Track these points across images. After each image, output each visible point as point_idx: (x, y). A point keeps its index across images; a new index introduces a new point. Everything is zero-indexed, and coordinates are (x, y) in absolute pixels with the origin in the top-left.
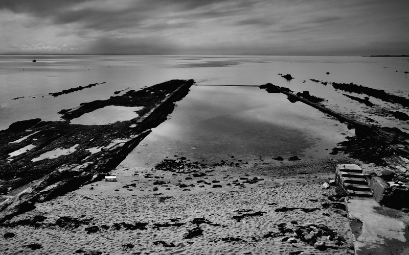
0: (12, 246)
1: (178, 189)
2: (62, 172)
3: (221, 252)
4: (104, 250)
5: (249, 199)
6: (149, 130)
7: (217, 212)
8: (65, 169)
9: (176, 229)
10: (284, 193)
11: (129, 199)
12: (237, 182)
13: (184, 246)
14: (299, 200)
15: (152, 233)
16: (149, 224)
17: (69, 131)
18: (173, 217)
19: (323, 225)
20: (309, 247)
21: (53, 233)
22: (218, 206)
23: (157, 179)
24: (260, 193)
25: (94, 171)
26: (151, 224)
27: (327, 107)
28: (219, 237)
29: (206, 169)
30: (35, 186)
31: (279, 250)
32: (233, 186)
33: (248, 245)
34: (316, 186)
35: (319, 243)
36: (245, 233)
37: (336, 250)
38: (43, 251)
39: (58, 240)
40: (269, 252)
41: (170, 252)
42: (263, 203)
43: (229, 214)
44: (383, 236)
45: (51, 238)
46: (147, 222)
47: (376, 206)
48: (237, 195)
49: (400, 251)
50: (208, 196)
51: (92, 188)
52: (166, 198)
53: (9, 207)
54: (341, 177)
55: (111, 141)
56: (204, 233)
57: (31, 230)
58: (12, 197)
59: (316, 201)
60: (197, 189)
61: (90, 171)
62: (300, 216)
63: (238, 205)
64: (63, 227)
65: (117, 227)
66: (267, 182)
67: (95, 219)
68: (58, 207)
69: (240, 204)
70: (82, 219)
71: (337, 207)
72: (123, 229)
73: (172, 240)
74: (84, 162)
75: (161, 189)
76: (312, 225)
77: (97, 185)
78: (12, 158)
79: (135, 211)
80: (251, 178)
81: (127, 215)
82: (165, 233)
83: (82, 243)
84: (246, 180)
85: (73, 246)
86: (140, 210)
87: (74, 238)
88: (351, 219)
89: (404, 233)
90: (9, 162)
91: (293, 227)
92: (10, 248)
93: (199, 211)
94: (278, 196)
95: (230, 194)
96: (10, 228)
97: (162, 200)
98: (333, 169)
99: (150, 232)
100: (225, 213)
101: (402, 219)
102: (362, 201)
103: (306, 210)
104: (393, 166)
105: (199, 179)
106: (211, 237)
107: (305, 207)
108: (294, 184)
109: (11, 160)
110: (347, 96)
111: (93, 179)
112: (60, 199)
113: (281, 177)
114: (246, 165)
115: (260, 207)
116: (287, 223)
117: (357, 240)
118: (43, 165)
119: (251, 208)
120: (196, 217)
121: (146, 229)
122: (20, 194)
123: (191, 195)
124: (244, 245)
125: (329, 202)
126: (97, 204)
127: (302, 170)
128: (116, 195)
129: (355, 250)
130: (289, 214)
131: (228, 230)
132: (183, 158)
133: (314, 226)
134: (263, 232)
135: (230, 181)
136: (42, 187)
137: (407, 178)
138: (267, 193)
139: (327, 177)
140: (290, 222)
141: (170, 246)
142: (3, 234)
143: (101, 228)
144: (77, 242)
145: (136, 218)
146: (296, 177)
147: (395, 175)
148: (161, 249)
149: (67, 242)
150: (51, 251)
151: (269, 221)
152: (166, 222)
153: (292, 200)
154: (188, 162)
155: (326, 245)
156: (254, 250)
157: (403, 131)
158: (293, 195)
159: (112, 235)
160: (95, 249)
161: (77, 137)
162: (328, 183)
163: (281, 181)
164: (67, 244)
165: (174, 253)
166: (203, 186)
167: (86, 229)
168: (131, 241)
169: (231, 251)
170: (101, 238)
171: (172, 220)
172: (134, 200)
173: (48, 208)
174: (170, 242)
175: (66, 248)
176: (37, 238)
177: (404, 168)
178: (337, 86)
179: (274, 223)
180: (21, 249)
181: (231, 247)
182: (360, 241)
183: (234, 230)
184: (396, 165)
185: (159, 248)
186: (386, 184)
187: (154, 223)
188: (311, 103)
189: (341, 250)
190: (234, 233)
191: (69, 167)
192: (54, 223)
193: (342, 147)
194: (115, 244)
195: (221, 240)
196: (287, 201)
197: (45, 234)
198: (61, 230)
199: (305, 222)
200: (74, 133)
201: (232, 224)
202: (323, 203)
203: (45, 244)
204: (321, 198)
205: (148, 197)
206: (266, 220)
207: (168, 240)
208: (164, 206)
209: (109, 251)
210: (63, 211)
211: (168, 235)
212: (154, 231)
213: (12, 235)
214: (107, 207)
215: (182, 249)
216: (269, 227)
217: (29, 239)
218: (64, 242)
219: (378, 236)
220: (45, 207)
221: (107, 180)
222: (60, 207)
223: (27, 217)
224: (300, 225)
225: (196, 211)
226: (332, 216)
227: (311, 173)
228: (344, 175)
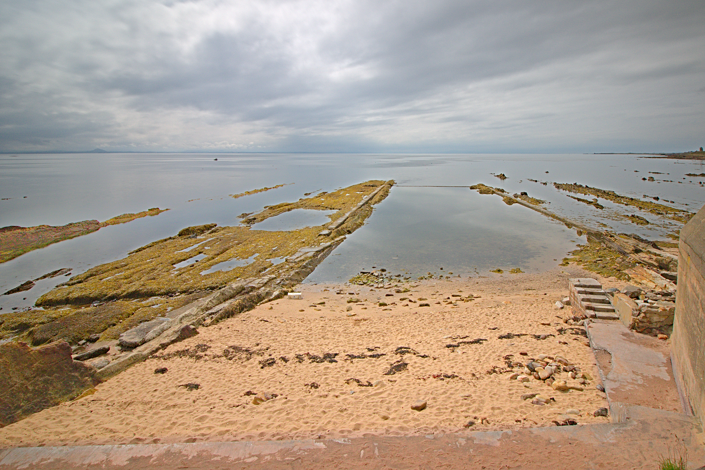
0: (162, 386)
1: (377, 309)
2: (236, 287)
3: (431, 394)
4: (281, 392)
5: (465, 322)
6: (342, 237)
7: (425, 338)
8: (239, 285)
9: (373, 361)
10: (507, 314)
11: (317, 321)
12: (448, 300)
13: (385, 385)
14: (527, 324)
15: (344, 367)
16: (340, 355)
17: (248, 238)
18: (371, 346)
19: (561, 357)
20: (545, 387)
21: (218, 368)
22: (426, 331)
23: (351, 296)
24: (478, 314)
25: (276, 286)
26: (343, 354)
27: (549, 210)
28: (429, 373)
29: (410, 284)
30: (201, 306)
31: (507, 392)
32: (444, 304)
33: (467, 385)
34: (547, 306)
35: (558, 382)
36: (461, 367)
37: (581, 392)
38: (203, 393)
39: (222, 378)
40: (494, 394)
41: (366, 394)
42: (482, 328)
43: (440, 341)
44: (639, 372)
45: (213, 375)
46: (338, 352)
47: (625, 332)
48: (449, 316)
49: (665, 393)
50: (414, 318)
51: (271, 308)
52: (361, 320)
53: (165, 333)
54: (576, 294)
55: (297, 249)
56: (409, 367)
57: (190, 364)
58: (170, 320)
59: (549, 325)
60: (400, 308)
61: (270, 286)
62: (530, 345)
63: (451, 330)
64: (230, 359)
65: (300, 358)
66: (486, 301)
67: (272, 348)
68: (227, 332)
69: (453, 329)
70: (255, 348)
71: (577, 333)
72: (307, 362)
73: (369, 377)
74: (264, 275)
75: (356, 308)
76: (546, 357)
77: (278, 304)
78: (177, 270)
79: (323, 337)
80: (464, 295)
81: (313, 342)
82: (359, 366)
83: (253, 382)
84: (459, 298)
85: (241, 386)
86: (329, 336)
87: (243, 375)
88: (595, 349)
89: (666, 368)
90: (172, 275)
91: (523, 360)
92: (159, 388)
93: (403, 337)
94: (500, 318)
95: (440, 315)
96: (163, 360)
97: (357, 322)
98: (566, 284)
99: (341, 365)
100: (435, 340)
101: (661, 350)
102: (606, 325)
103: (538, 337)
104: (639, 281)
105: (402, 295)
106: (419, 373)
107: (536, 332)
108: (519, 302)
109: (176, 273)
110: (572, 197)
111: (273, 296)
112: (230, 321)
113: (502, 294)
114: (459, 279)
115: (478, 332)
116: (515, 355)
117: (607, 379)
118: (214, 279)
119: (467, 334)
120: (400, 346)
121: (336, 362)
122: (181, 316)
123: (392, 317)
124: (461, 384)
125: (566, 326)
126: (276, 329)
127: (528, 285)
128: (301, 317)
129: (606, 392)
130: (515, 341)
131: (440, 363)
132: (383, 270)
133: (550, 358)
134: (485, 366)
135: (440, 299)
136: (209, 306)
137: (658, 296)
138: (487, 315)
139: (559, 294)
140: (518, 354)
141: (366, 386)
142: (154, 370)
143: (279, 361)
144: (248, 380)
145: (323, 347)
146: (520, 293)
147: (643, 292)
148: (355, 390)
149: (234, 380)
150: (211, 393)
151: (491, 351)
152: (361, 352)
153: (518, 323)
154: (388, 275)
155: (568, 385)
156: (475, 392)
157: (644, 238)
158: (519, 317)
159: (292, 370)
160: (269, 390)
161: (257, 245)
162: (561, 301)
163: (503, 299)
164: (234, 383)
165: (372, 395)
166: (407, 305)
167: (260, 362)
168: (317, 379)
169: (445, 393)
170: (278, 374)
171: (370, 350)
172: (322, 323)
173: (215, 334)
174: (366, 380)
175: (232, 389)
176: (197, 375)
177: (652, 283)
178: (558, 186)
179: (498, 354)
180: (174, 390)
181: (444, 387)
182: (612, 380)
183: (447, 364)
184: (641, 279)
185: (352, 388)
186: (633, 304)
187: (346, 354)
188: (531, 205)
189: (588, 393)
190: (448, 368)
191: (245, 281)
192: (219, 354)
193: (573, 257)
194: (295, 383)
195: (431, 377)
196: (512, 325)
197: (207, 369)
198: (227, 364)
199: (537, 353)
200: (255, 240)
201: (444, 355)
202: (559, 327)
203: (205, 383)
204: (555, 322)
205: (340, 319)
206: (487, 350)
207: (363, 377)
208: (360, 330)
209: (287, 393)
210: (233, 338)
211: (363, 370)
212: (345, 365)
213: (163, 371)
214: (289, 332)
215: (381, 390)
216: (491, 360)
217: (186, 376)
218: (229, 381)
219: (633, 372)
220: (211, 333)
221: (290, 298)
222: (229, 333)
223: (186, 346)
224: (532, 358)
225: (399, 337)
226: (572, 345)
227: (539, 289)
228: (579, 292)
